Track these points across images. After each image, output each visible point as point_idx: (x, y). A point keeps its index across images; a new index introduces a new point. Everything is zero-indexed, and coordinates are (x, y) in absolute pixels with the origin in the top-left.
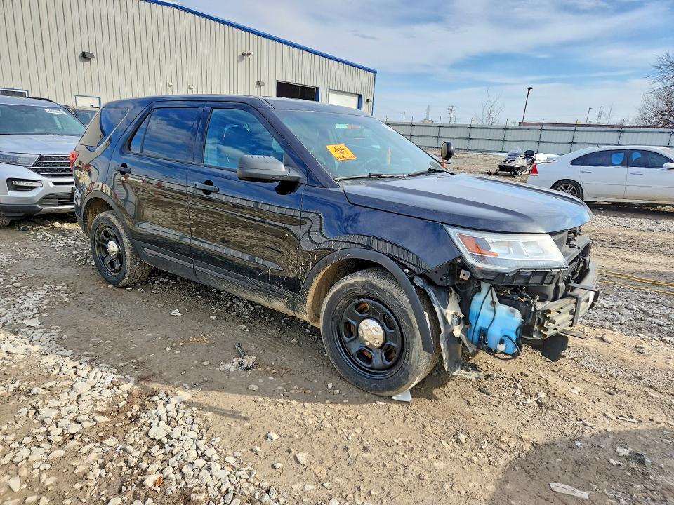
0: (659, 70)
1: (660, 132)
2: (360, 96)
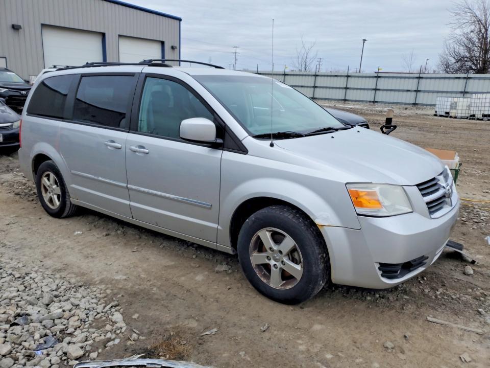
0: (458, 17)
1: (457, 78)
2: (163, 43)
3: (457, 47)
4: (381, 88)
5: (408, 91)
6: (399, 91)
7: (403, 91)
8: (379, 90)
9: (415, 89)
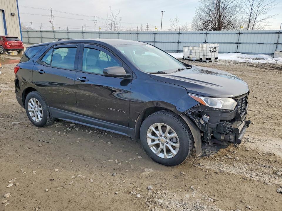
3: (204, 15)
4: (158, 41)
5: (174, 42)
6: (168, 42)
7: (171, 42)
8: (157, 42)
9: (177, 41)
